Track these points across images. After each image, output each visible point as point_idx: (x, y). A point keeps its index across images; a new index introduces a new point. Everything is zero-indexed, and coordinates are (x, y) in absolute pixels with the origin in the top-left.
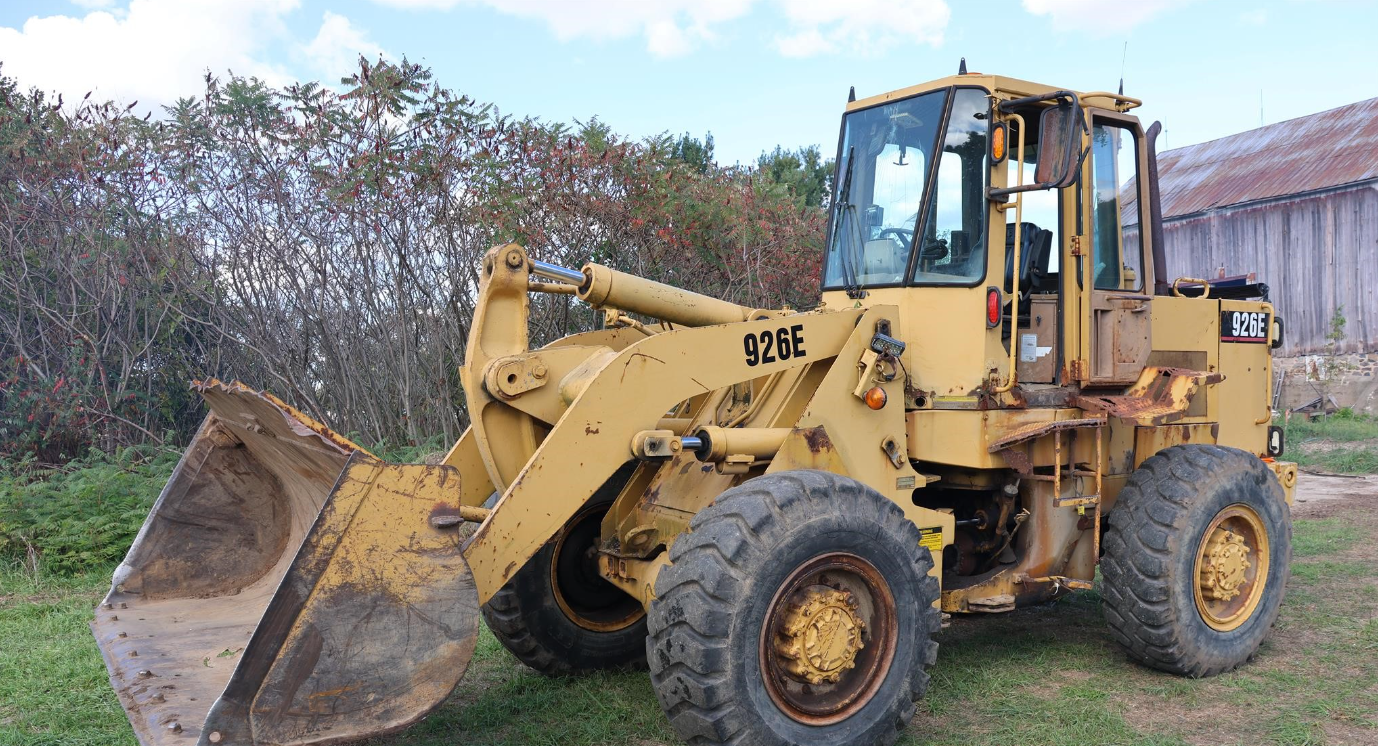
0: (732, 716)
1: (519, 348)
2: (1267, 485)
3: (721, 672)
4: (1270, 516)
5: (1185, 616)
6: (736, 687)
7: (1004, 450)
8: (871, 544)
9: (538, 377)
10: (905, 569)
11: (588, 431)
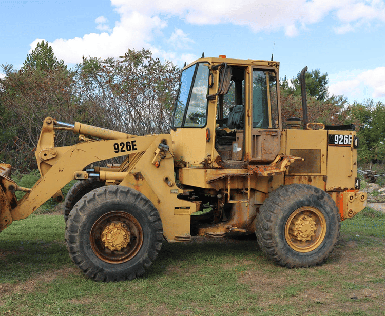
0: (79, 256)
1: (52, 146)
2: (324, 199)
3: (75, 243)
4: (325, 211)
5: (280, 245)
6: (80, 248)
7: (211, 182)
8: (131, 209)
9: (54, 155)
10: (145, 218)
11: (59, 171)
